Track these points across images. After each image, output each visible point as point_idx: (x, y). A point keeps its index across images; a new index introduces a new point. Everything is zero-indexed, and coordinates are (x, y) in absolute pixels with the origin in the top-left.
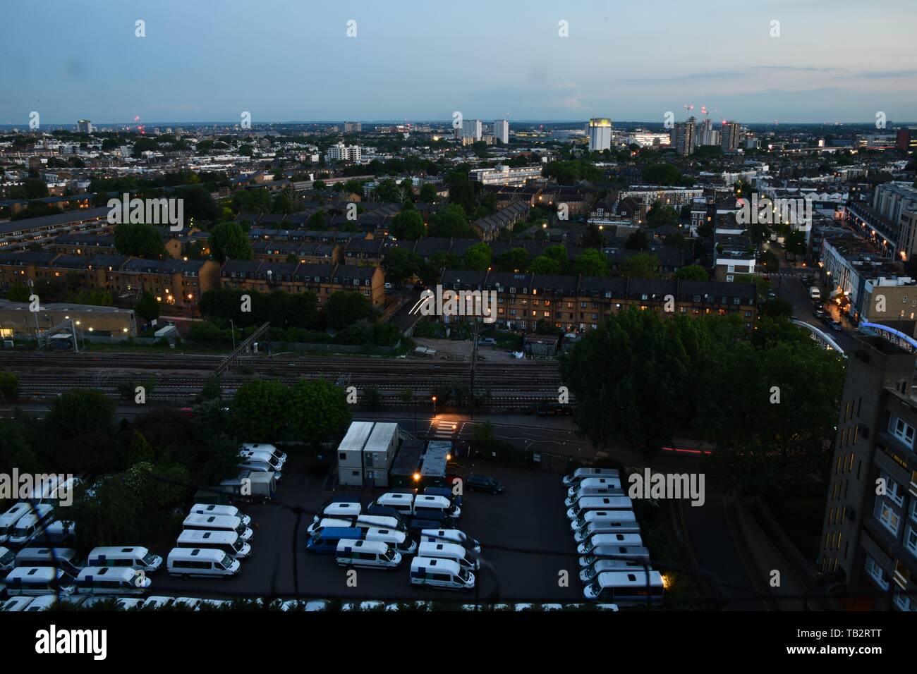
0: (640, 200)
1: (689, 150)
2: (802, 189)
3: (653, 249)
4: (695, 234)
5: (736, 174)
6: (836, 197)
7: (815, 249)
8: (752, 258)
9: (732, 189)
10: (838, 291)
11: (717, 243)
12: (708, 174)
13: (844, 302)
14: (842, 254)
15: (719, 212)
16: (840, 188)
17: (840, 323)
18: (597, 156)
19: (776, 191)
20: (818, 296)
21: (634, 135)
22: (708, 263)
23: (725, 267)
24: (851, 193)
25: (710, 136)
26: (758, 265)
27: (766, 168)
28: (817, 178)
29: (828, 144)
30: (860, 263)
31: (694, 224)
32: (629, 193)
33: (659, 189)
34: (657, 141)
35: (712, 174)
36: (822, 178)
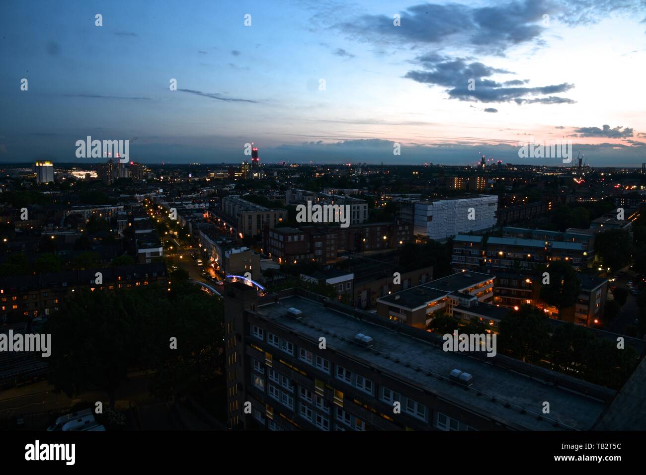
0: (80, 215)
1: (110, 182)
2: (184, 202)
3: (94, 248)
4: (122, 235)
5: (143, 195)
6: (203, 206)
7: (196, 237)
8: (161, 247)
9: (142, 204)
10: (212, 259)
11: (137, 240)
12: (125, 196)
13: (216, 266)
14: (210, 238)
15: (135, 219)
16: (204, 201)
17: (216, 278)
18: (43, 187)
19: (169, 204)
20: (202, 264)
21: (71, 172)
22: (134, 252)
23: (145, 254)
24: (210, 203)
25: (124, 172)
26: (165, 250)
27: (161, 191)
28: (191, 195)
29: (194, 175)
30: (221, 242)
31: (120, 229)
32: (72, 211)
33: (94, 208)
34: (88, 176)
35: (128, 196)
36: (194, 195)
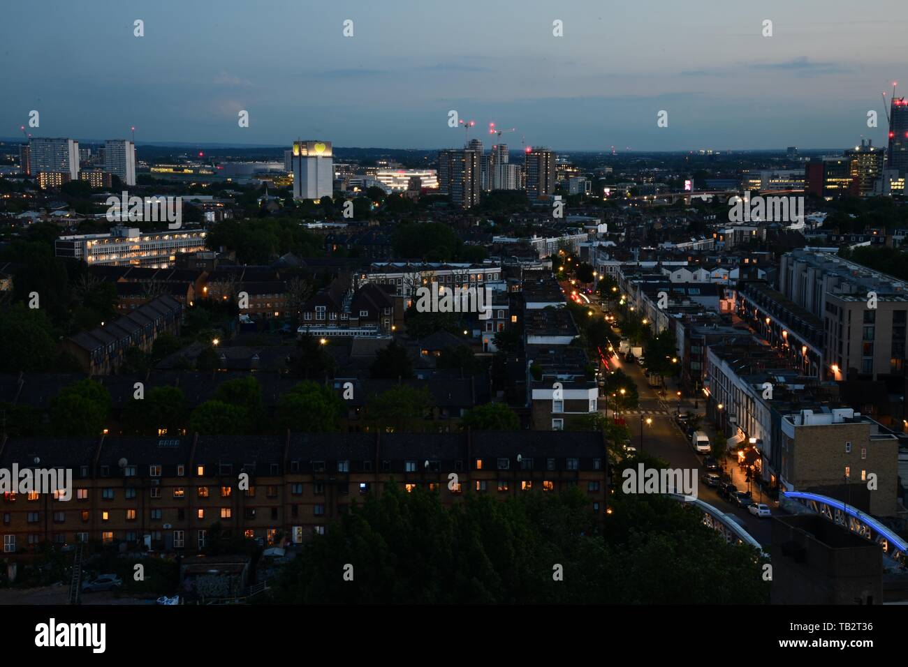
0: (391, 288)
1: (470, 200)
2: (664, 263)
3: (420, 377)
4: (492, 347)
5: (553, 240)
6: (720, 275)
7: (695, 366)
8: (592, 386)
9: (550, 264)
10: (739, 437)
11: (531, 361)
12: (507, 240)
13: (751, 457)
14: (738, 373)
15: (530, 306)
16: (724, 261)
17: (749, 493)
18: (309, 209)
19: (621, 266)
20: (708, 448)
21: (375, 172)
22: (519, 397)
23: (549, 402)
24: (744, 268)
25: (507, 174)
26: (604, 397)
27: (603, 228)
28: (686, 244)
29: (700, 186)
31: (490, 329)
32: (372, 276)
33: (425, 269)
34: (415, 182)
35: (514, 240)
36: (695, 244)
